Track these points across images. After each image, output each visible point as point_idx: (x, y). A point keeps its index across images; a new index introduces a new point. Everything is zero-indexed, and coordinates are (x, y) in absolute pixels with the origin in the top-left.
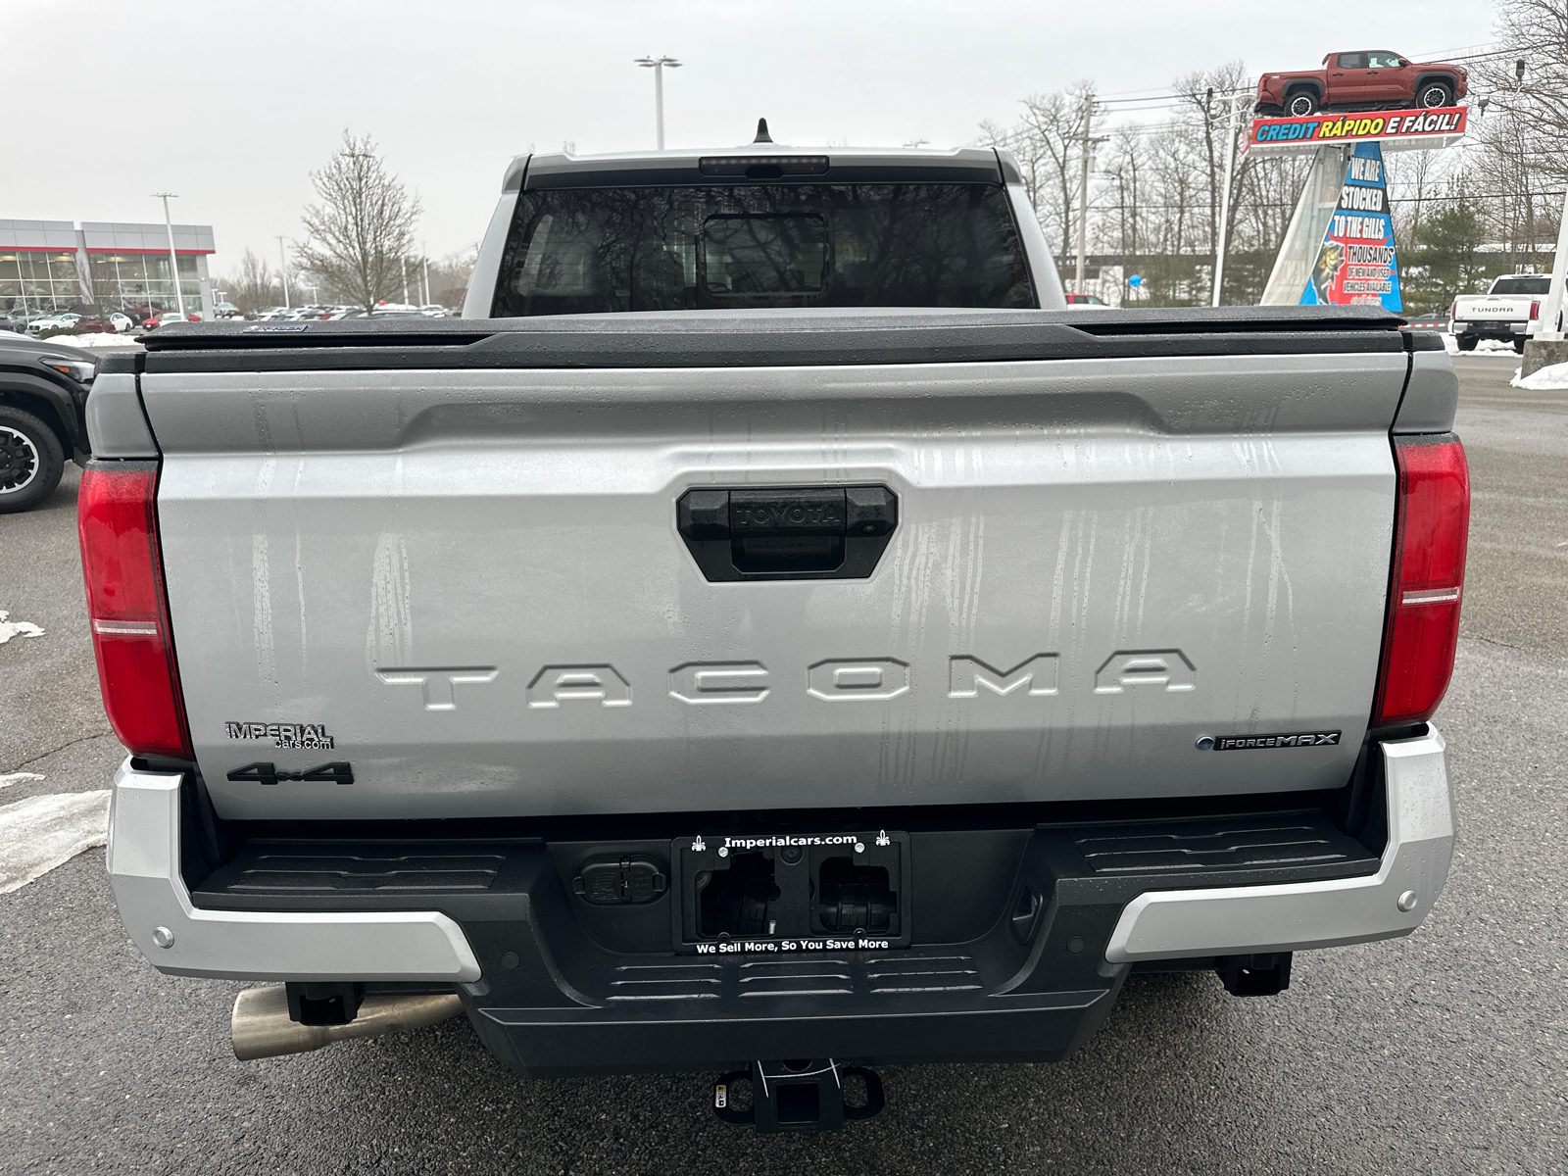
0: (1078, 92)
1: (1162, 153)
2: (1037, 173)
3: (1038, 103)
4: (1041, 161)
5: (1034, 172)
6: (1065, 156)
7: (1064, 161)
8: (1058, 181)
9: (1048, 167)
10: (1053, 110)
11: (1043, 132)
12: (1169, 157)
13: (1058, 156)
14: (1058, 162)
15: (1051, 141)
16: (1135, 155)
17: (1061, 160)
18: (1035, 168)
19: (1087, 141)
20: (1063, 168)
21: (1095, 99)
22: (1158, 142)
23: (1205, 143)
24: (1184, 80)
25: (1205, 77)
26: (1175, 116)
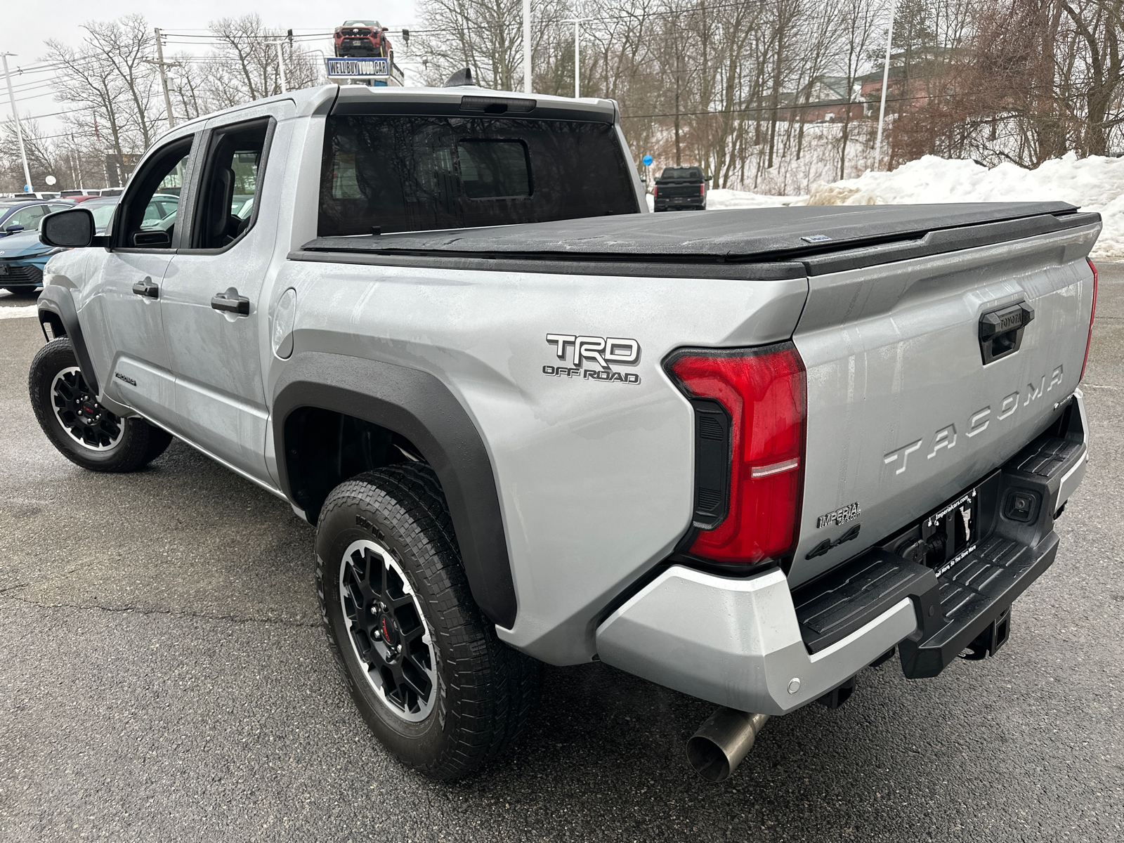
0: (131, 24)
1: (211, 78)
2: (108, 87)
3: (97, 29)
4: (109, 77)
5: (105, 86)
6: (131, 74)
7: (132, 79)
8: (130, 95)
9: (117, 83)
10: (113, 37)
11: (107, 54)
12: (217, 81)
13: (125, 74)
14: (126, 80)
15: (117, 62)
16: (190, 78)
17: (128, 78)
18: (106, 82)
19: (163, 65)
20: (131, 85)
21: (161, 32)
22: (208, 69)
23: (243, 73)
24: (217, 24)
25: (233, 23)
26: (217, 51)
